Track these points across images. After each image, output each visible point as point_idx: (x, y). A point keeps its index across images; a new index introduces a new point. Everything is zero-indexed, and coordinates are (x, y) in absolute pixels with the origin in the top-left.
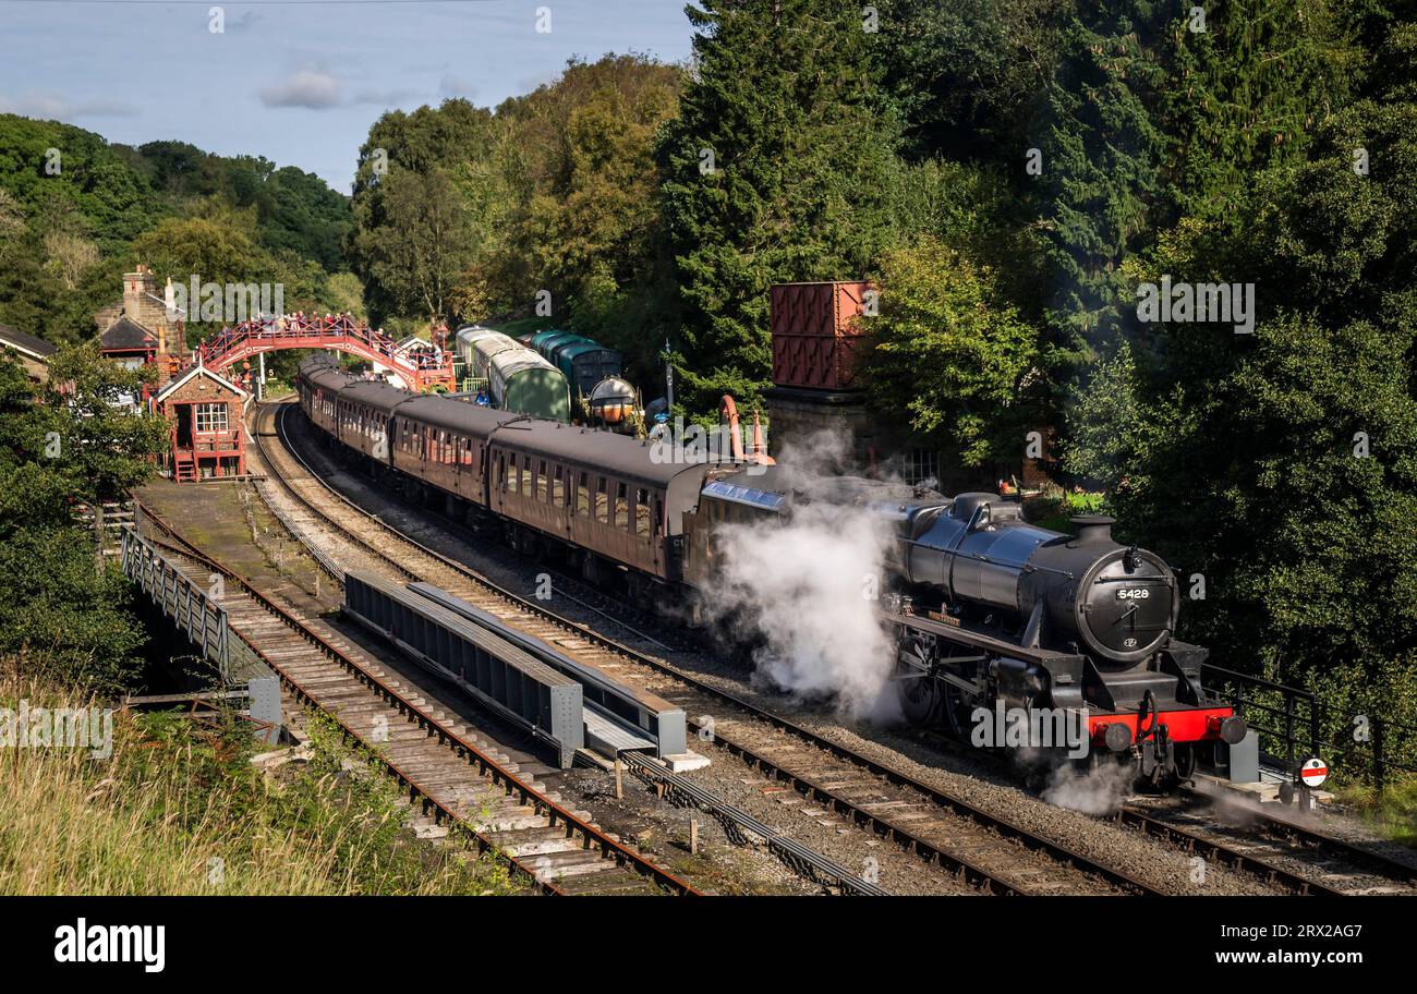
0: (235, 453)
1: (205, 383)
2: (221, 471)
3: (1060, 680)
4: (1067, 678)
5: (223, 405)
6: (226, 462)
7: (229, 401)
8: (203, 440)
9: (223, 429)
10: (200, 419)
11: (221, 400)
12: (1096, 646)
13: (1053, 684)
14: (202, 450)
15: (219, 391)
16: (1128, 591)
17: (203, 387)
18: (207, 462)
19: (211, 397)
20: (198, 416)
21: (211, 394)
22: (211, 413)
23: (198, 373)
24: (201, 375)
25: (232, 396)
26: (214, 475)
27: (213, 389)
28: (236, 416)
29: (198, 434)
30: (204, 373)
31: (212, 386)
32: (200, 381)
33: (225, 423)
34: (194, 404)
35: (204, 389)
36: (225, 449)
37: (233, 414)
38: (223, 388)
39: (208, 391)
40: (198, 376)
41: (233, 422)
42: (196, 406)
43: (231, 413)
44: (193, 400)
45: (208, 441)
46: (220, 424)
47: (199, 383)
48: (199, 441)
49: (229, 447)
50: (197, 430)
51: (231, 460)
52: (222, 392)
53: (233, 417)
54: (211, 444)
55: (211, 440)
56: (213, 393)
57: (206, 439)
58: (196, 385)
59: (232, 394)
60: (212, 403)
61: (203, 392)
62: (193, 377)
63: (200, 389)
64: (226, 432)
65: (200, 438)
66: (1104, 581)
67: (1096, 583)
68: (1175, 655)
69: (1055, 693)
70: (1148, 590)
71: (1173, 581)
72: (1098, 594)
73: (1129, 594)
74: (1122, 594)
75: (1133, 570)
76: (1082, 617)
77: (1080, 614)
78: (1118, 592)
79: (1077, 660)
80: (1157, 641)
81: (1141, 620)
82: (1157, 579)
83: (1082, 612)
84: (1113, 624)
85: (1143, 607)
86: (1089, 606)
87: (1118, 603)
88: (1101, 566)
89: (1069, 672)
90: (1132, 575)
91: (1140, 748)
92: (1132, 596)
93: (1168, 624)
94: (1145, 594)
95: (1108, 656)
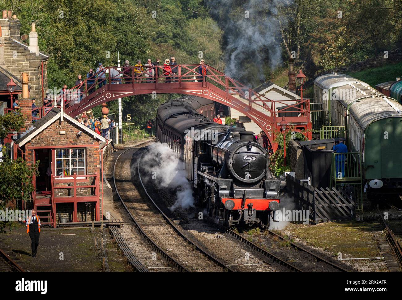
0: (92, 199)
1: (64, 128)
5: (82, 150)
7: (88, 146)
8: (61, 185)
9: (81, 174)
10: (59, 164)
11: (80, 145)
12: (236, 176)
14: (60, 195)
15: (78, 136)
16: (247, 157)
17: (63, 132)
19: (70, 142)
20: (57, 161)
21: (71, 140)
22: (70, 158)
23: (60, 118)
24: (62, 120)
25: (90, 141)
26: (71, 221)
27: (73, 134)
28: (95, 162)
29: (56, 178)
30: (64, 118)
31: (71, 131)
32: (61, 126)
33: (84, 169)
34: (54, 149)
35: (64, 134)
36: (82, 195)
37: (92, 159)
38: (83, 134)
39: (68, 136)
40: (58, 121)
41: (91, 168)
42: (55, 151)
43: (90, 158)
44: (53, 145)
45: (66, 186)
46: (79, 169)
47: (60, 128)
48: (57, 186)
49: (86, 192)
50: (56, 175)
51: (88, 205)
52: (81, 137)
53: (91, 162)
54: (69, 189)
55: (69, 185)
56: (72, 138)
57: (64, 184)
58: (56, 130)
59: (90, 140)
60: (71, 148)
61: (63, 137)
62: (54, 122)
63: (60, 134)
64: (85, 178)
65: (58, 184)
66: (239, 153)
67: (236, 153)
68: (267, 182)
69: (220, 192)
70: (255, 157)
71: (266, 155)
72: (237, 157)
73: (248, 158)
74: (245, 158)
75: (250, 149)
76: (231, 165)
77: (230, 164)
78: (244, 157)
79: (229, 181)
80: (260, 176)
81: (253, 168)
82: (260, 154)
83: (231, 163)
84: (242, 169)
85: (254, 163)
86: (233, 161)
87: (244, 161)
88: (238, 148)
89: (226, 185)
90: (249, 151)
91: (243, 211)
92: (249, 159)
93: (264, 170)
94: (254, 158)
95: (241, 180)
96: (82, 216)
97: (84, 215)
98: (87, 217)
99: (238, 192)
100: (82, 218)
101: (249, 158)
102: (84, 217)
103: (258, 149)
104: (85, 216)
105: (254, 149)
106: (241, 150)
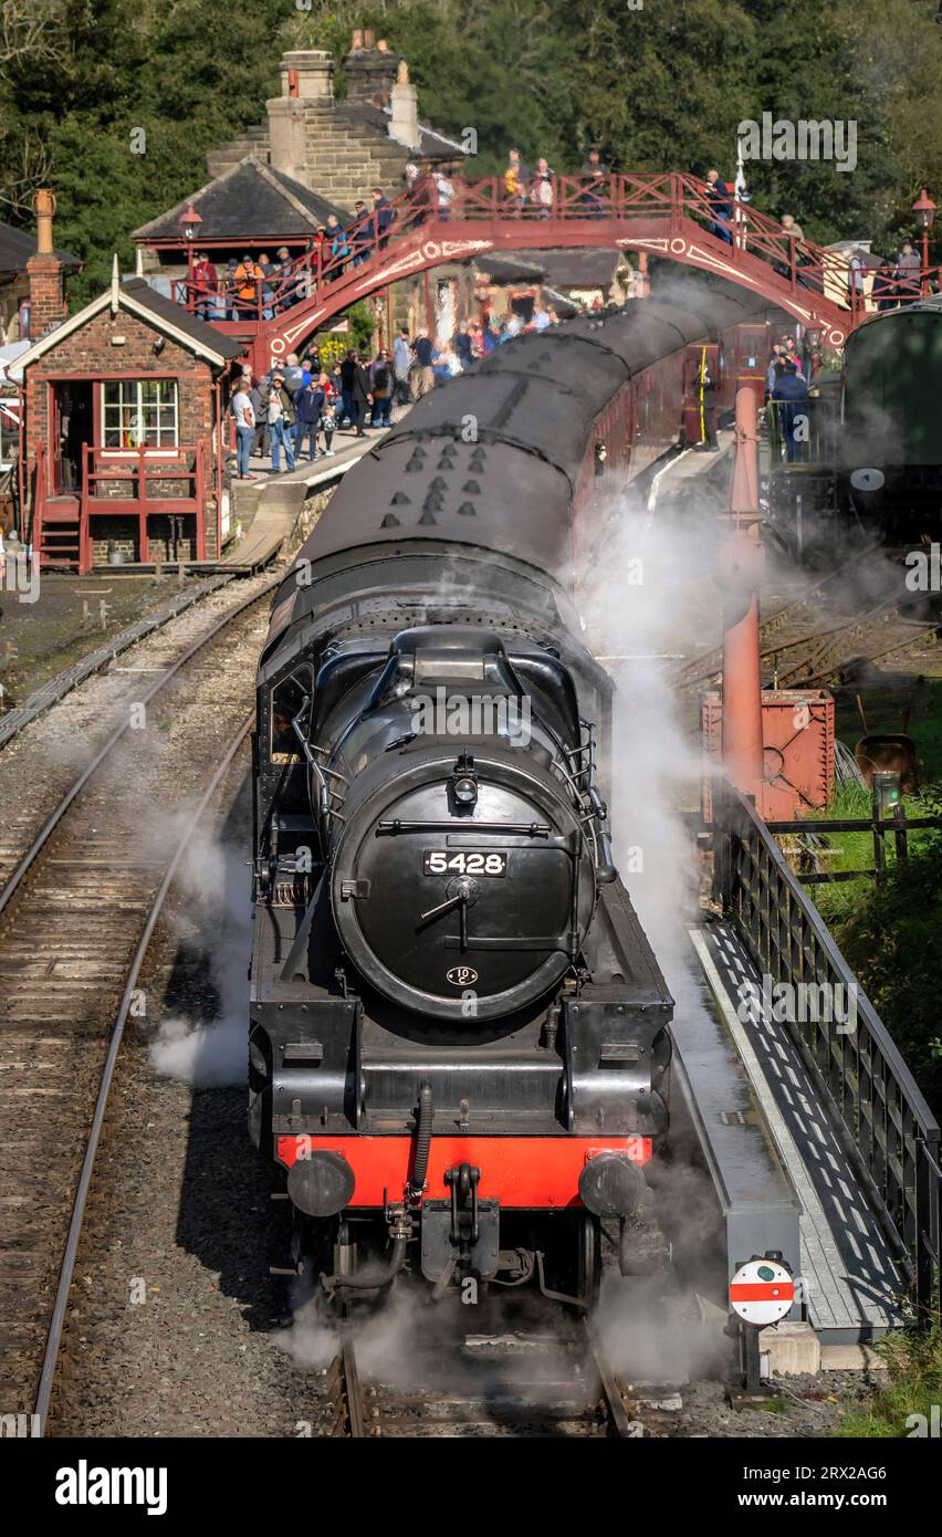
0: (188, 506)
1: (123, 329)
2: (154, 552)
3: (291, 1054)
4: (312, 1049)
5: (169, 382)
6: (161, 526)
7: (182, 375)
8: (116, 470)
9: (168, 440)
10: (112, 417)
11: (162, 371)
12: (383, 977)
13: (277, 1062)
14: (112, 497)
15: (158, 350)
16: (450, 856)
17: (120, 340)
18: (111, 526)
19: (138, 365)
20: (108, 411)
21: (139, 358)
22: (140, 405)
23: (109, 306)
24: (115, 308)
25: (189, 364)
26: (137, 560)
27: (145, 344)
28: (198, 415)
29: (104, 454)
30: (121, 305)
31: (141, 337)
32: (114, 324)
33: (173, 432)
34: (99, 381)
35: (122, 345)
36: (166, 496)
37: (191, 408)
38: (169, 344)
39: (133, 350)
40: (108, 311)
41: (190, 429)
42: (103, 386)
43: (187, 405)
44: (97, 371)
45: (128, 473)
46: (162, 432)
47: (111, 328)
48: (105, 473)
49: (177, 490)
50: (103, 445)
51: (176, 522)
52: (165, 353)
53: (190, 414)
54: (135, 482)
55: (135, 471)
56: (143, 354)
57: (123, 468)
58: (103, 334)
59: (189, 359)
60: (141, 379)
61: (119, 353)
62: (97, 314)
63: (114, 345)
64: (175, 454)
65: (107, 467)
66: (396, 830)
67: (379, 834)
68: (584, 1013)
69: (279, 1082)
70: (503, 856)
71: (572, 838)
72: (382, 860)
73: (453, 864)
74: (437, 863)
75: (464, 808)
76: (346, 911)
77: (340, 905)
78: (427, 855)
79: (337, 1009)
80: (536, 976)
81: (490, 927)
82: (531, 833)
83: (345, 900)
84: (419, 931)
85: (493, 894)
86: (361, 886)
87: (428, 882)
88: (393, 796)
89: (317, 1035)
90: (465, 820)
91: (417, 1215)
92: (462, 866)
93: (562, 939)
94: (495, 865)
95: (412, 1005)
96: (167, 548)
97: (171, 545)
98: (179, 550)
99: (388, 1086)
100: (168, 553)
101: (458, 863)
102: (172, 551)
103: (517, 802)
104: (175, 548)
105: (493, 804)
106: (406, 812)
